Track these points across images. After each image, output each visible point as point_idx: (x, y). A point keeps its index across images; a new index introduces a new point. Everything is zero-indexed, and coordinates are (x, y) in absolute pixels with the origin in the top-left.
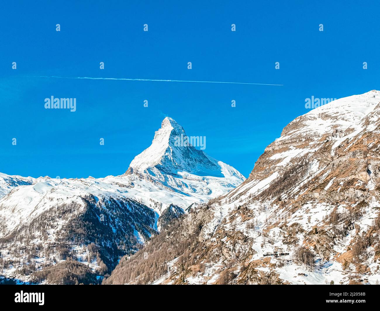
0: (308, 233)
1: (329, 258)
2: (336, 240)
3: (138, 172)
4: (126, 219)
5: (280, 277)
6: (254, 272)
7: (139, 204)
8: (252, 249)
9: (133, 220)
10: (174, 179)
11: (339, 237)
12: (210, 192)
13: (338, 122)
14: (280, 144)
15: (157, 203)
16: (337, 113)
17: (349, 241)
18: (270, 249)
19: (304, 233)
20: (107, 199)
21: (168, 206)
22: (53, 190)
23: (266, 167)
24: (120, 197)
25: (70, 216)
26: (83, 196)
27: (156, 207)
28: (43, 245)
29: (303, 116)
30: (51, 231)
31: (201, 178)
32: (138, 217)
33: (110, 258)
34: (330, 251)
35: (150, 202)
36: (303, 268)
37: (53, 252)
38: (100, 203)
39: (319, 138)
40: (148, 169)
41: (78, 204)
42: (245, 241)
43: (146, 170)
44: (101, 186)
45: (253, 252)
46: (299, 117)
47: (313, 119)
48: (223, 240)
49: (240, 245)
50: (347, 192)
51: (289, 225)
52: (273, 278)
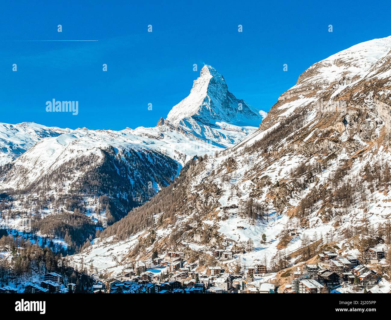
0: (273, 186)
1: (283, 211)
2: (294, 193)
3: (169, 123)
4: (146, 171)
5: (218, 231)
7: (162, 156)
8: (217, 202)
9: (153, 171)
10: (211, 130)
11: (297, 190)
14: (292, 93)
15: (182, 154)
16: (352, 58)
17: (306, 194)
19: (270, 186)
20: (128, 150)
21: (192, 158)
22: (76, 142)
23: (272, 117)
24: (143, 148)
25: (87, 168)
26: (103, 148)
27: (181, 158)
28: (55, 196)
29: (319, 62)
30: (67, 183)
31: (240, 128)
32: (159, 169)
33: (124, 210)
34: (285, 204)
35: (175, 154)
36: (245, 222)
37: (64, 204)
38: (119, 155)
39: (328, 86)
40: (184, 120)
41: (97, 156)
42: (218, 194)
43: (182, 120)
44: (128, 138)
46: (316, 64)
47: (328, 65)
48: (200, 193)
49: (212, 198)
50: (322, 144)
51: (260, 177)
52: (214, 231)
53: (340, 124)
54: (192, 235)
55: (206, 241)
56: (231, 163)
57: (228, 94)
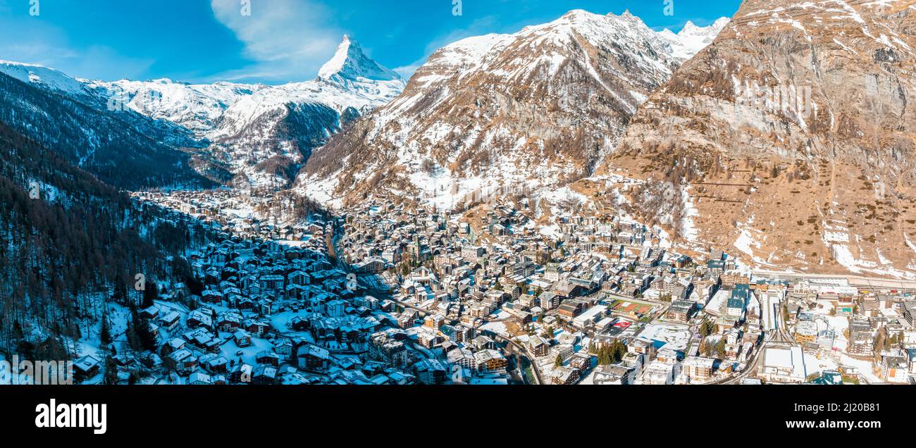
0: (433, 146)
2: (450, 153)
3: (324, 79)
4: (316, 119)
5: (411, 182)
6: (395, 176)
7: (325, 107)
8: (396, 156)
9: (321, 119)
10: (351, 83)
11: (452, 151)
12: (379, 93)
13: (467, 57)
14: (426, 69)
15: (339, 105)
16: (466, 49)
17: (458, 154)
18: (408, 156)
19: (431, 146)
20: (303, 104)
21: (347, 108)
22: (265, 98)
23: (415, 87)
24: (312, 102)
25: (277, 119)
26: (285, 103)
27: (338, 108)
28: (261, 141)
29: (444, 48)
30: (265, 130)
31: (372, 81)
32: (325, 117)
35: (333, 105)
36: (426, 175)
37: (268, 147)
38: (297, 108)
39: (452, 69)
40: (333, 75)
41: (283, 109)
43: (331, 77)
45: (397, 158)
46: (441, 48)
47: (450, 51)
48: (379, 147)
49: (390, 152)
50: (462, 117)
51: (423, 139)
52: (407, 181)
53: (474, 105)
54: (389, 182)
55: (402, 187)
56: (395, 124)
57: (363, 55)
